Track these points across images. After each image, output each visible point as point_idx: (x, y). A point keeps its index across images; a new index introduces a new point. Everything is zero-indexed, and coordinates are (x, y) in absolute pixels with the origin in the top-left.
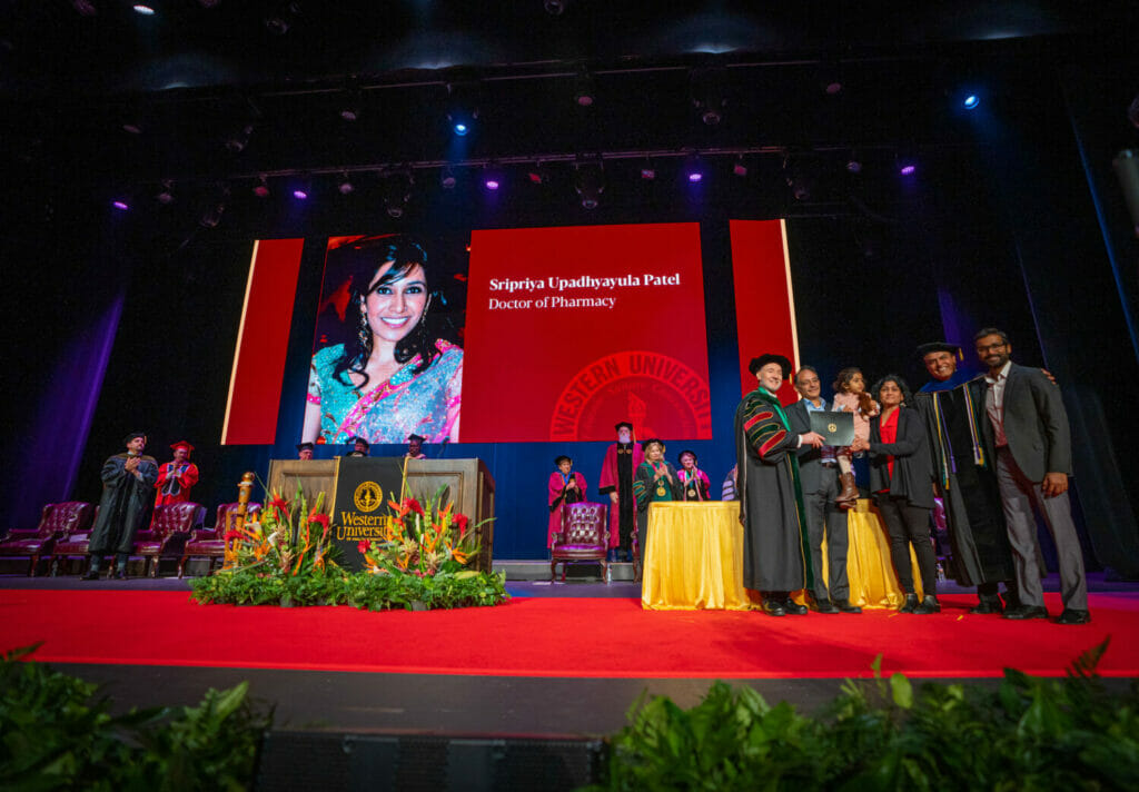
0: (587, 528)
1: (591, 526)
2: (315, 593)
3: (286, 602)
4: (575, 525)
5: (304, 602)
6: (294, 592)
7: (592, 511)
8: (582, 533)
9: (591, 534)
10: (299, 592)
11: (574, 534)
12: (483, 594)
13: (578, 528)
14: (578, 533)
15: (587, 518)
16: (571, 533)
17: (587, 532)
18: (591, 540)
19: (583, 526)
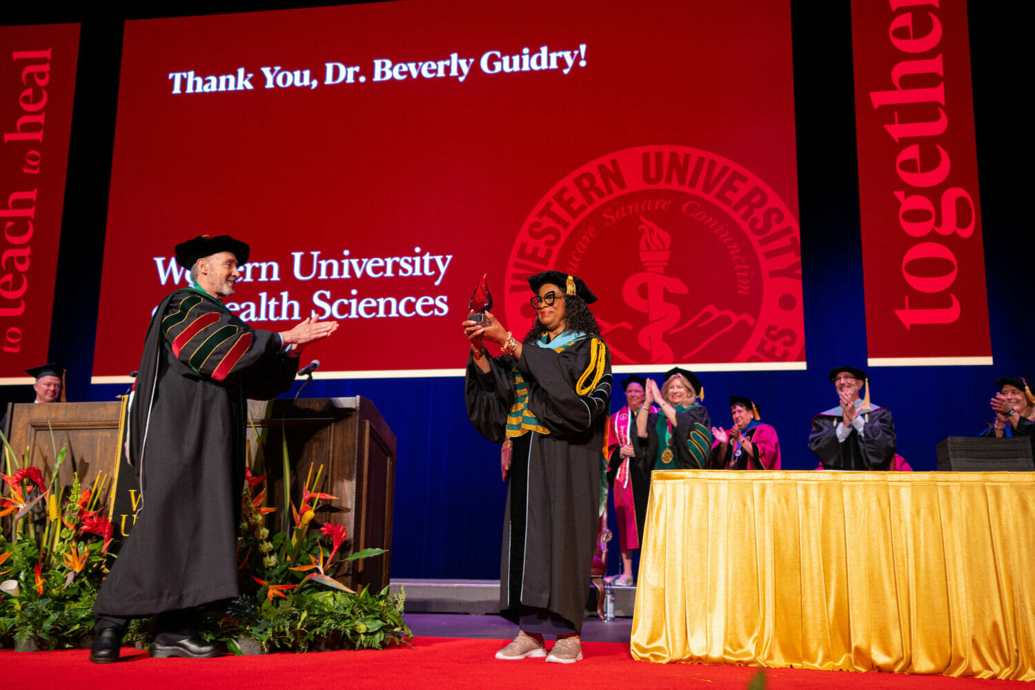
2: (77, 627)
3: (23, 639)
5: (55, 641)
6: (38, 625)
10: (47, 625)
12: (362, 628)
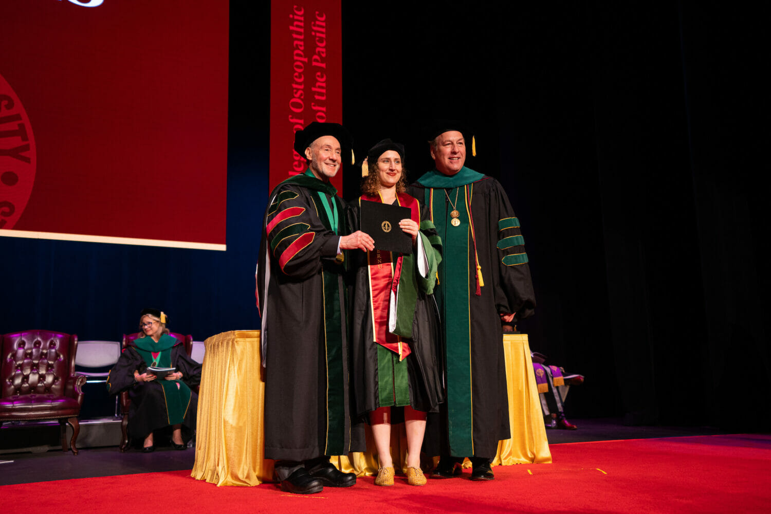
0: (43, 371)
1: (49, 368)
4: (21, 367)
7: (52, 345)
8: (33, 378)
9: (49, 379)
11: (18, 381)
13: (27, 372)
14: (26, 378)
15: (42, 356)
16: (13, 379)
17: (42, 378)
18: (48, 388)
19: (35, 368)
